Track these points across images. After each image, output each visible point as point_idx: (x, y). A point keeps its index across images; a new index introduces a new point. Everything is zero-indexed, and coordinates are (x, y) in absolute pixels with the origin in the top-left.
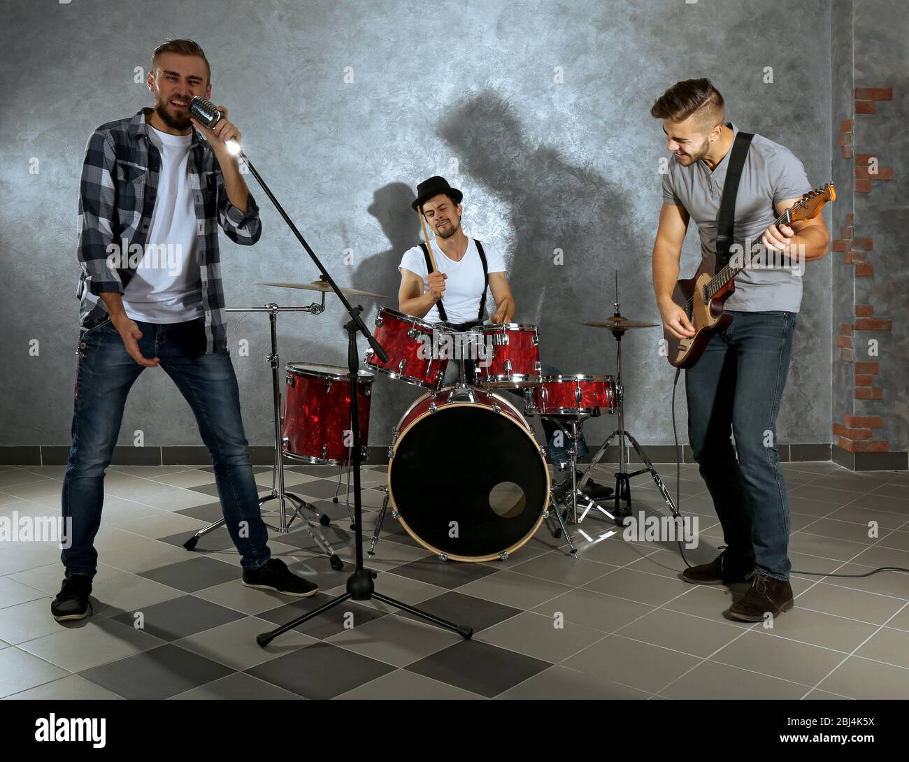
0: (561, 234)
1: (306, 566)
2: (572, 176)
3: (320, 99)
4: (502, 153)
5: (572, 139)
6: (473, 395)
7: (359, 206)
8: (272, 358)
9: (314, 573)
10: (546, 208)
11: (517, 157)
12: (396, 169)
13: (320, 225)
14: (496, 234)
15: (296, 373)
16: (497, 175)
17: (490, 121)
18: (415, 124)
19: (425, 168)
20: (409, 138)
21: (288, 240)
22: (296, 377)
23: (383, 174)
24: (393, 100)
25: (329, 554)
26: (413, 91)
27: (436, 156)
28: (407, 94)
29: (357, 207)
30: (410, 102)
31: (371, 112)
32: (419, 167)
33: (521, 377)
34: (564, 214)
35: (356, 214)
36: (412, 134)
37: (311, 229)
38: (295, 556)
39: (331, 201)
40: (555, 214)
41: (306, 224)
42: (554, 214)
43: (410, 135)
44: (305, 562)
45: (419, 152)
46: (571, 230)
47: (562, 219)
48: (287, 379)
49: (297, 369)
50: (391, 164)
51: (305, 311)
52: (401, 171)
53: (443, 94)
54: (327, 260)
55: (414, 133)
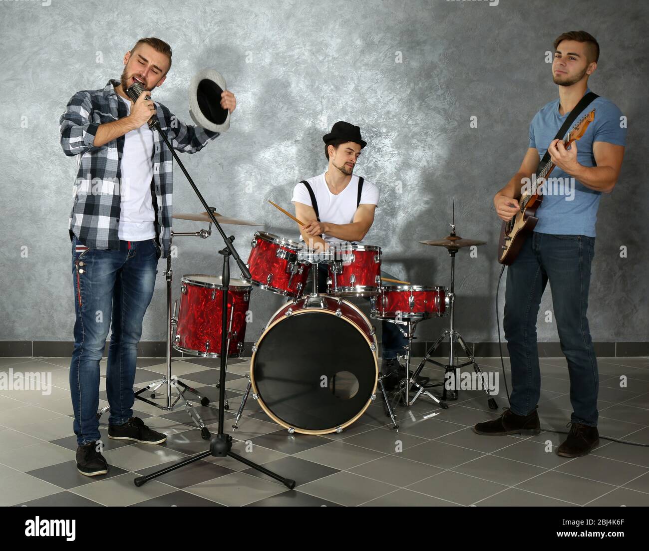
0: (426, 164)
1: (183, 436)
2: (438, 115)
3: (229, 53)
4: (379, 97)
5: (439, 84)
6: (323, 302)
7: (256, 142)
8: (166, 273)
9: (187, 441)
10: (414, 142)
11: (391, 99)
12: (289, 111)
13: (224, 158)
14: (370, 165)
15: (189, 283)
16: (374, 115)
17: (370, 70)
18: (307, 74)
19: (314, 110)
20: (301, 85)
21: (197, 171)
22: (188, 286)
23: (279, 116)
24: (290, 53)
25: (201, 427)
26: (307, 45)
27: (323, 100)
28: (302, 48)
29: (255, 143)
30: (304, 54)
31: (271, 64)
32: (309, 109)
33: (363, 288)
34: (429, 147)
35: (254, 149)
36: (304, 82)
37: (216, 161)
38: (175, 429)
39: (234, 138)
40: (422, 147)
41: (212, 158)
42: (420, 147)
43: (302, 83)
44: (182, 433)
45: (309, 97)
46: (434, 161)
47: (427, 151)
48: (182, 288)
49: (190, 281)
50: (285, 108)
51: (195, 235)
52: (293, 113)
53: (332, 48)
54: (228, 187)
55: (306, 81)
